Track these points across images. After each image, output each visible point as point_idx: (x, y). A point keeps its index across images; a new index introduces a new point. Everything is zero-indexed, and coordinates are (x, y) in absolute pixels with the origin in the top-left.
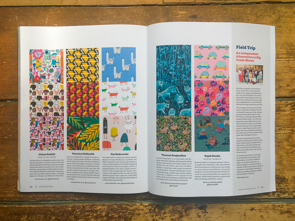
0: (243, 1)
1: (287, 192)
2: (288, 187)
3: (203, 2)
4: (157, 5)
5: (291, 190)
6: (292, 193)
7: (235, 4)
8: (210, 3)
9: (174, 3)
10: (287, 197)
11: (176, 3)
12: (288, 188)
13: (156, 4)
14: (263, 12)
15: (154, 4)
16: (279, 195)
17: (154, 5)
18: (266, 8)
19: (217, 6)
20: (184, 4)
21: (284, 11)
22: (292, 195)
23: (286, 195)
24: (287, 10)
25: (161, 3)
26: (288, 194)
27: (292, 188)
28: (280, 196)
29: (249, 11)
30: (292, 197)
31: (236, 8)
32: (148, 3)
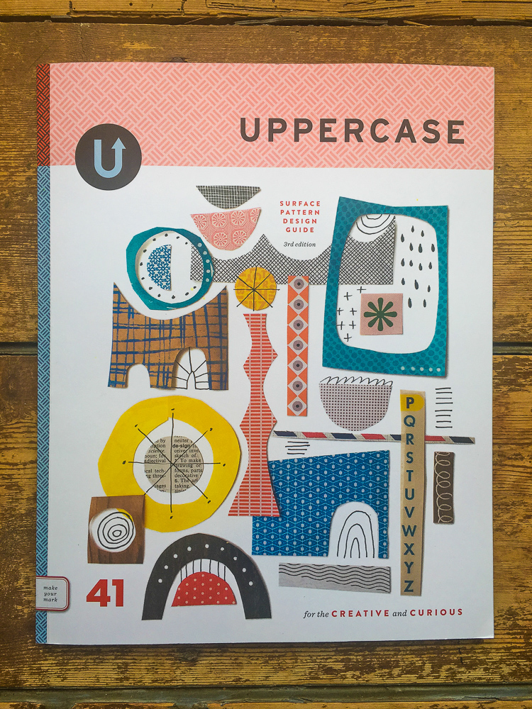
0: (344, 15)
1: (482, 662)
2: (486, 646)
3: (208, 14)
4: (48, 18)
5: (496, 656)
6: (497, 668)
7: (317, 23)
8: (232, 16)
9: (109, 13)
10: (480, 679)
11: (115, 13)
12: (483, 648)
13: (46, 14)
14: (413, 54)
15: (40, 14)
16: (453, 674)
17: (41, 19)
18: (423, 38)
19: (255, 29)
20: (144, 18)
21: (483, 51)
22: (496, 673)
23: (478, 674)
24: (492, 48)
25: (63, 12)
26: (486, 669)
27: (497, 649)
28: (459, 676)
29: (364, 49)
30: (497, 678)
31: (320, 36)
32: (17, 11)
